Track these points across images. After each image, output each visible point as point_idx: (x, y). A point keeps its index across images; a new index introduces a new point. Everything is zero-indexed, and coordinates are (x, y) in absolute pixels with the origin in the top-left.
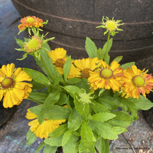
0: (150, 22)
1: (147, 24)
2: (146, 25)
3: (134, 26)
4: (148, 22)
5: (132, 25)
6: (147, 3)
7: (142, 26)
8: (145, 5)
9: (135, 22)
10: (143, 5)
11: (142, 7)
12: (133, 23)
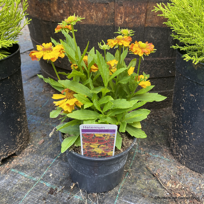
0: (165, 59)
1: (162, 60)
2: (162, 62)
3: (151, 62)
4: (163, 59)
5: (149, 60)
6: (158, 39)
7: (158, 62)
8: (157, 40)
9: (152, 58)
10: (155, 41)
11: (155, 43)
12: (150, 58)
